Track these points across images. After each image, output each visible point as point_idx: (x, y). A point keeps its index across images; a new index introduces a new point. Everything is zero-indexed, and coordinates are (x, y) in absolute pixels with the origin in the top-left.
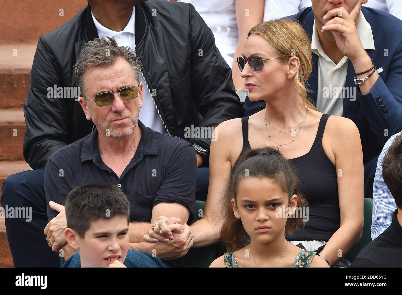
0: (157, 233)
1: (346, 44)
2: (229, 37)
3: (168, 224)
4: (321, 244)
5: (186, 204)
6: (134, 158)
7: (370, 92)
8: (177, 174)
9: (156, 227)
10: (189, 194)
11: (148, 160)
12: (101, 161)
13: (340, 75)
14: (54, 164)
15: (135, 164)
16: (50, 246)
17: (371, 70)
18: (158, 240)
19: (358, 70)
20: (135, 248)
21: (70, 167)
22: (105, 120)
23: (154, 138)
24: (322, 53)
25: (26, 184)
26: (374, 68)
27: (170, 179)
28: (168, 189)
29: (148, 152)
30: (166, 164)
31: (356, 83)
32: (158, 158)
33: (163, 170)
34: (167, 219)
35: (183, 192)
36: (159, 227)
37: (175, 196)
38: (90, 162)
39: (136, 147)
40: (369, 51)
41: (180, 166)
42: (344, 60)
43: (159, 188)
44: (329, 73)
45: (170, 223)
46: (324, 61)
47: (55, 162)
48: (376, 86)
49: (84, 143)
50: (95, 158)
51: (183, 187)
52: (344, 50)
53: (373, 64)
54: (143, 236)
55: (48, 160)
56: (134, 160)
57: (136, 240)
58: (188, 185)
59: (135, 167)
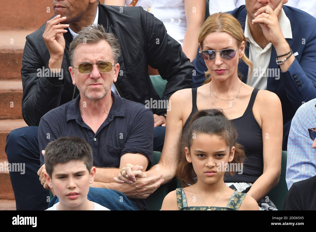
0: (124, 176)
1: (270, 34)
2: (180, 26)
3: (133, 170)
4: (248, 185)
5: (146, 154)
6: (107, 119)
7: (288, 70)
8: (139, 132)
9: (124, 172)
10: (149, 147)
11: (117, 120)
12: (82, 121)
13: (265, 58)
14: (46, 122)
15: (108, 123)
16: (42, 184)
17: (289, 53)
18: (124, 182)
19: (279, 53)
20: (106, 187)
21: (58, 125)
22: (84, 83)
23: (123, 104)
24: (252, 41)
25: (25, 137)
26: (291, 52)
27: (134, 135)
28: (133, 143)
29: (117, 114)
30: (131, 124)
31: (277, 64)
32: (125, 119)
33: (129, 128)
34: (132, 166)
35: (144, 145)
36: (126, 172)
37: (138, 148)
38: (73, 121)
39: (109, 111)
40: (288, 40)
41: (142, 125)
42: (269, 46)
43: (126, 142)
44: (258, 56)
45: (135, 170)
46: (254, 47)
47: (47, 120)
48: (293, 66)
49: (69, 106)
50: (77, 118)
51: (144, 141)
52: (269, 38)
53: (290, 49)
54: (113, 178)
55: (42, 119)
56: (107, 120)
57: (108, 181)
58: (148, 140)
59: (108, 125)
